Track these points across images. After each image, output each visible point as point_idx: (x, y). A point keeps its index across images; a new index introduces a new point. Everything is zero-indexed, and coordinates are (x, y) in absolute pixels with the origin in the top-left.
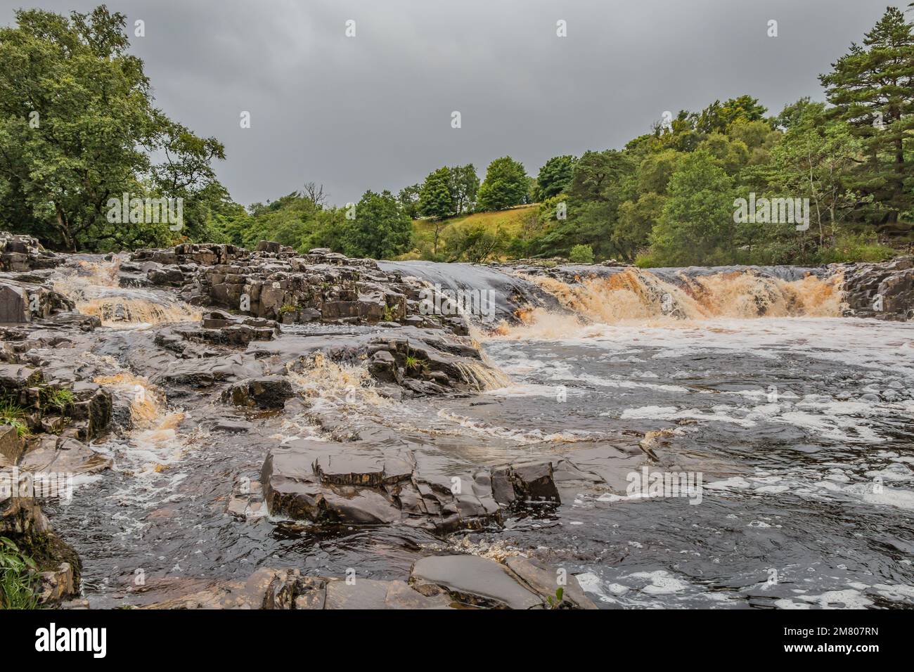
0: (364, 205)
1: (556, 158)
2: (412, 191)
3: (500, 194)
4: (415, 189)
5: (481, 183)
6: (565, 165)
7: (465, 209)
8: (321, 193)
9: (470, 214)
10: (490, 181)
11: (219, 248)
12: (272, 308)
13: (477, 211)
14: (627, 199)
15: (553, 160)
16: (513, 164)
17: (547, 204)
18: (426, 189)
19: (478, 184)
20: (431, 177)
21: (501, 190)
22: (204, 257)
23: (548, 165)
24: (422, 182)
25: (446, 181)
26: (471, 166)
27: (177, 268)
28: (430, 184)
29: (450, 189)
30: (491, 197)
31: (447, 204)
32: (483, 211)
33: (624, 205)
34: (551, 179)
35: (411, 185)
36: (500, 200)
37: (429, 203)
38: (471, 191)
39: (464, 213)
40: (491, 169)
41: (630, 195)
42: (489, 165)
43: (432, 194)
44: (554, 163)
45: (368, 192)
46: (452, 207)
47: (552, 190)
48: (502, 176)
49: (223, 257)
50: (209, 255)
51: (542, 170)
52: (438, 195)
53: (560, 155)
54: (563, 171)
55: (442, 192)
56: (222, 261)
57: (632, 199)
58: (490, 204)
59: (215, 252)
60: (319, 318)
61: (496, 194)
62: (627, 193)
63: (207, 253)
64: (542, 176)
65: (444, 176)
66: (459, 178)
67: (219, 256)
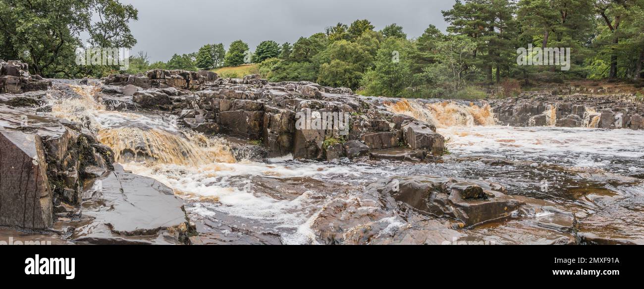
0: (174, 61)
1: (265, 42)
2: (192, 56)
3: (237, 58)
4: (193, 55)
5: (226, 52)
6: (269, 45)
7: (218, 65)
8: (146, 56)
9: (221, 67)
10: (231, 52)
11: (188, 74)
12: (314, 141)
13: (225, 66)
14: (325, 62)
15: (263, 43)
16: (243, 44)
17: (263, 64)
18: (199, 55)
19: (224, 53)
20: (202, 49)
21: (237, 56)
22: (176, 82)
23: (261, 45)
24: (197, 51)
25: (209, 51)
26: (221, 44)
27: (160, 92)
28: (202, 52)
29: (211, 55)
30: (232, 60)
31: (210, 62)
32: (228, 66)
33: (324, 65)
34: (262, 52)
35: (191, 53)
36: (236, 61)
37: (201, 62)
38: (221, 56)
39: (218, 67)
40: (232, 46)
41: (326, 60)
42: (231, 44)
43: (202, 57)
44: (264, 44)
45: (175, 55)
46: (212, 64)
47: (263, 57)
48: (238, 49)
49: (191, 82)
50: (179, 80)
51: (258, 47)
52: (205, 57)
53: (267, 40)
54: (268, 48)
55: (207, 56)
56: (190, 86)
57: (327, 62)
58: (231, 63)
59: (185, 78)
60: (367, 151)
61: (234, 58)
62: (324, 59)
63: (178, 78)
64: (258, 50)
65: (208, 48)
66: (216, 50)
67: (188, 81)
